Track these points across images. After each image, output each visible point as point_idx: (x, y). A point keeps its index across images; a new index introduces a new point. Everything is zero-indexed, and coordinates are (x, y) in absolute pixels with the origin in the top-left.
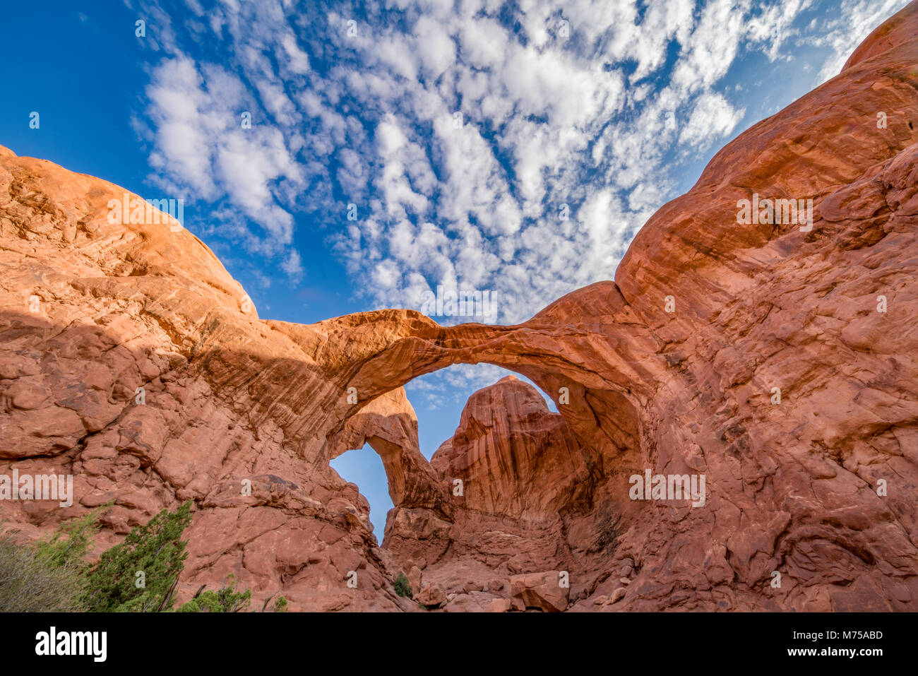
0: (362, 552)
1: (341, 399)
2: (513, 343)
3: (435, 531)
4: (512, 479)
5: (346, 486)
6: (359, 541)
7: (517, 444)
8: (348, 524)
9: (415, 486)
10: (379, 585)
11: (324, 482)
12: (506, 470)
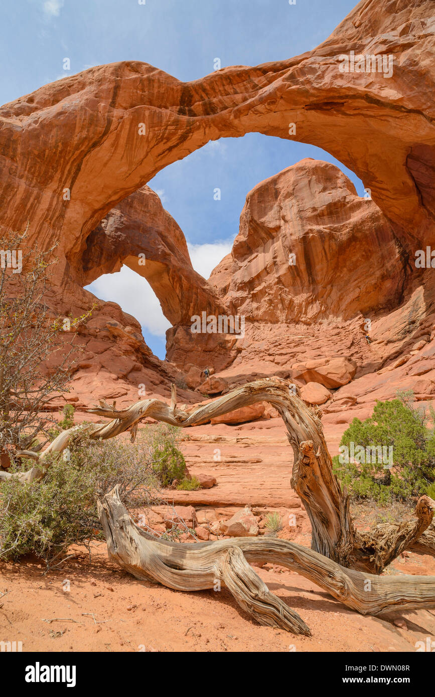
0: (134, 358)
1: (68, 210)
2: (294, 87)
3: (221, 343)
4: (306, 284)
5: (105, 305)
6: (129, 349)
7: (312, 244)
8: (115, 337)
9: (192, 305)
10: (157, 382)
11: (80, 303)
12: (298, 275)
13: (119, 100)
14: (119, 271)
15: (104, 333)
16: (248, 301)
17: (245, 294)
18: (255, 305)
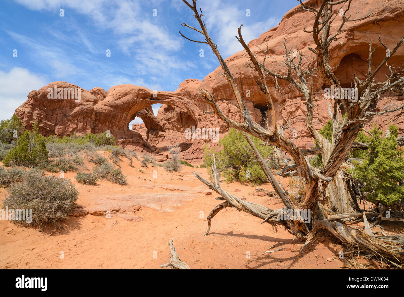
3: (160, 135)
4: (181, 123)
12: (179, 121)
13: (138, 97)
14: (135, 119)
15: (137, 142)
16: (167, 124)
17: (167, 122)
18: (169, 125)
